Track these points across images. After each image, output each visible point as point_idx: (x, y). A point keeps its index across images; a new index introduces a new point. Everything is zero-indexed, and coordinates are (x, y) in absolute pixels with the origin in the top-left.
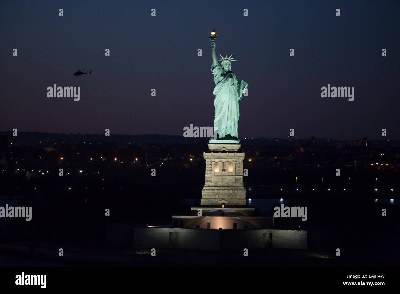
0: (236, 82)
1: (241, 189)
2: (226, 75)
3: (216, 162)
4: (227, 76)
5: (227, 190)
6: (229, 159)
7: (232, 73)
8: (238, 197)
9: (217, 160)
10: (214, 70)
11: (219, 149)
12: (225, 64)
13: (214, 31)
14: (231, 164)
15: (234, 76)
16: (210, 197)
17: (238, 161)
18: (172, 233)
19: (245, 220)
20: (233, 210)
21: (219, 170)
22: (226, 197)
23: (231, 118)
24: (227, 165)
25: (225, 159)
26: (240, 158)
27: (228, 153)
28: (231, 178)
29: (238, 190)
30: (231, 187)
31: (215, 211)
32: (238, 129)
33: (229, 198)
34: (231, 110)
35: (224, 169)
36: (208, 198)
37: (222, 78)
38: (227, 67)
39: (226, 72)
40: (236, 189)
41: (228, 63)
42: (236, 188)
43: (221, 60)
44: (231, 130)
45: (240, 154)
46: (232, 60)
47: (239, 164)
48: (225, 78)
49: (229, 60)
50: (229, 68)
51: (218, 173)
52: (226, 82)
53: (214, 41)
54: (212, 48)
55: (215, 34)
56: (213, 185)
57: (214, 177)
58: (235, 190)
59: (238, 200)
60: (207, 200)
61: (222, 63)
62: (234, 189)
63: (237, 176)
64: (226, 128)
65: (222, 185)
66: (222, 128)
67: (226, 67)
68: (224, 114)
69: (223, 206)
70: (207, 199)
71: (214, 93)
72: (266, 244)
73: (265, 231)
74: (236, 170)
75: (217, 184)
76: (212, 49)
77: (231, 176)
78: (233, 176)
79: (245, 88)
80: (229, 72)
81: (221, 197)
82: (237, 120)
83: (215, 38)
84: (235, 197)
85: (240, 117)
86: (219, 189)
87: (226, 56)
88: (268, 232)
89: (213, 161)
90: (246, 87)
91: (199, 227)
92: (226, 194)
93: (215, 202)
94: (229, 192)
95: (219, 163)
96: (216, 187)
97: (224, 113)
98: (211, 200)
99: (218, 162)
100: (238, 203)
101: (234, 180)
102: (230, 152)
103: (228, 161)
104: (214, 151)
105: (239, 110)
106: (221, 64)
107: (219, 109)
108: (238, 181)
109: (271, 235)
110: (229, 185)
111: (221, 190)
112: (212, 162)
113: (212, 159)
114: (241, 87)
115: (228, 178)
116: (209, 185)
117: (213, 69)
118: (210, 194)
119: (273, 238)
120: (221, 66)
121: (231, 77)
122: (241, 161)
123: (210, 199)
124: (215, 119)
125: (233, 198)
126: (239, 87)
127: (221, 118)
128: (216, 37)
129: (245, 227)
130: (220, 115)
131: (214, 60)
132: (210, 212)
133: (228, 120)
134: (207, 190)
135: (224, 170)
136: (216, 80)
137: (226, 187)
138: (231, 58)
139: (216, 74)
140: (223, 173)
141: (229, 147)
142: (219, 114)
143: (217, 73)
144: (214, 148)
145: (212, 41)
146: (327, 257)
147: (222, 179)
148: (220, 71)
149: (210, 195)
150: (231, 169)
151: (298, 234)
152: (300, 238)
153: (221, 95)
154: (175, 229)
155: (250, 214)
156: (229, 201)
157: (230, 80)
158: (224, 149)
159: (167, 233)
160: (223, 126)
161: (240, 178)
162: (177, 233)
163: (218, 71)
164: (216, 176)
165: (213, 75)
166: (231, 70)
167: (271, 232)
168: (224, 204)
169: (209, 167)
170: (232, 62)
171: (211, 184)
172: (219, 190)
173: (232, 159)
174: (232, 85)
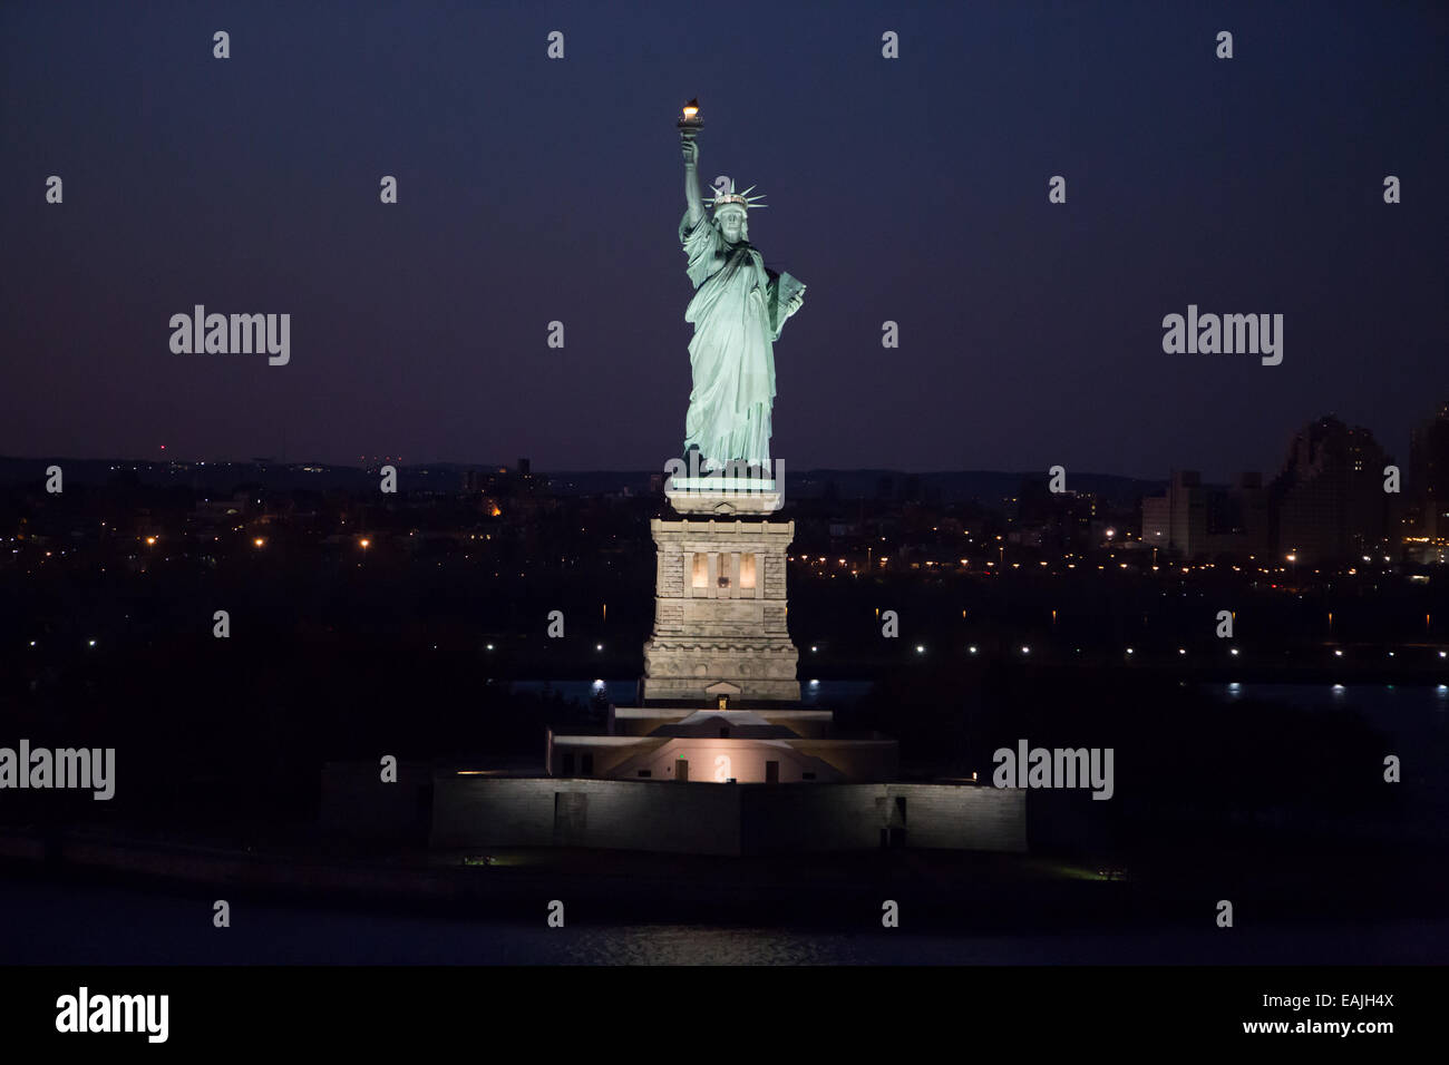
0: (764, 279)
1: (783, 647)
2: (733, 254)
3: (697, 554)
4: (734, 260)
5: (737, 649)
6: (743, 545)
7: (752, 248)
8: (774, 673)
9: (701, 547)
10: (693, 237)
11: (706, 507)
12: (730, 216)
13: (693, 104)
14: (747, 561)
15: (757, 259)
16: (676, 674)
17: (772, 550)
18: (564, 794)
19: (807, 754)
20: (761, 717)
21: (709, 581)
22: (732, 673)
23: (748, 403)
24: (734, 564)
25: (729, 544)
26: (781, 539)
27: (739, 522)
28: (748, 609)
29: (772, 649)
30: (748, 640)
31: (697, 719)
32: (770, 439)
33: (741, 676)
34: (750, 377)
35: (725, 576)
36: (669, 674)
37: (718, 264)
38: (735, 229)
39: (730, 244)
40: (766, 647)
41: (738, 215)
42: (768, 642)
43: (713, 203)
44: (746, 443)
45: (782, 527)
46: (750, 203)
47: (775, 560)
48: (730, 266)
49: (743, 205)
50: (740, 232)
51: (705, 591)
52: (732, 278)
53: (692, 139)
54: (686, 161)
55: (697, 114)
56: (687, 634)
57: (689, 605)
58: (762, 649)
59: (772, 683)
60: (667, 684)
61: (717, 215)
62: (760, 646)
63: (768, 601)
64: (732, 435)
65: (718, 631)
66: (718, 438)
67: (729, 228)
68: (725, 391)
69: (723, 703)
70: (668, 679)
71: (690, 316)
72: (884, 832)
73: (881, 790)
74: (766, 581)
75: (702, 629)
76: (688, 165)
77: (750, 601)
78: (756, 601)
79: (794, 299)
80: (740, 244)
81: (715, 672)
82: (768, 407)
83: (698, 129)
84: (761, 673)
85: (775, 400)
86: (708, 645)
87: (733, 191)
88: (894, 794)
89: (686, 549)
90: (798, 298)
91: (648, 773)
92: (731, 664)
93: (694, 688)
94: (742, 655)
95: (710, 555)
96: (697, 640)
97: (726, 387)
98: (680, 684)
99: (704, 554)
100: (772, 692)
101: (759, 616)
102: (746, 519)
103: (739, 549)
104: (692, 517)
105: (774, 376)
106: (712, 217)
107: (708, 373)
108: (773, 619)
109: (901, 802)
110: (743, 633)
111: (715, 649)
112: (685, 554)
113: (684, 543)
114: (781, 297)
115: (741, 609)
116: (675, 633)
117: (686, 236)
118: (677, 662)
119: (909, 812)
120: (714, 225)
121: (749, 262)
122: (782, 549)
123: (676, 678)
124: (692, 406)
125: (756, 677)
126: (775, 298)
127: (713, 405)
128: (698, 125)
129: (806, 776)
130: (710, 392)
131: (690, 205)
132: (682, 722)
133: (737, 411)
134: (666, 647)
135: (723, 581)
136: (695, 272)
137: (731, 640)
138: (747, 196)
139: (696, 249)
140: (723, 591)
141: (743, 503)
142: (708, 389)
143: (698, 247)
144: (691, 507)
145: (687, 140)
146: (1113, 879)
147: (718, 610)
148: (712, 242)
149: (676, 666)
150: (748, 578)
151: (996, 801)
152: (1002, 812)
153: (714, 324)
154: (575, 780)
155: (818, 730)
156: (742, 685)
157: (746, 271)
158: (724, 510)
159: (547, 797)
160: (722, 431)
161: (781, 609)
162: (583, 796)
163: (706, 240)
164: (698, 600)
165: (687, 257)
166: (745, 238)
167: (901, 794)
168: (726, 696)
169: (675, 569)
170: (749, 211)
171: (679, 628)
172: (709, 648)
173: (750, 545)
174: (752, 291)
